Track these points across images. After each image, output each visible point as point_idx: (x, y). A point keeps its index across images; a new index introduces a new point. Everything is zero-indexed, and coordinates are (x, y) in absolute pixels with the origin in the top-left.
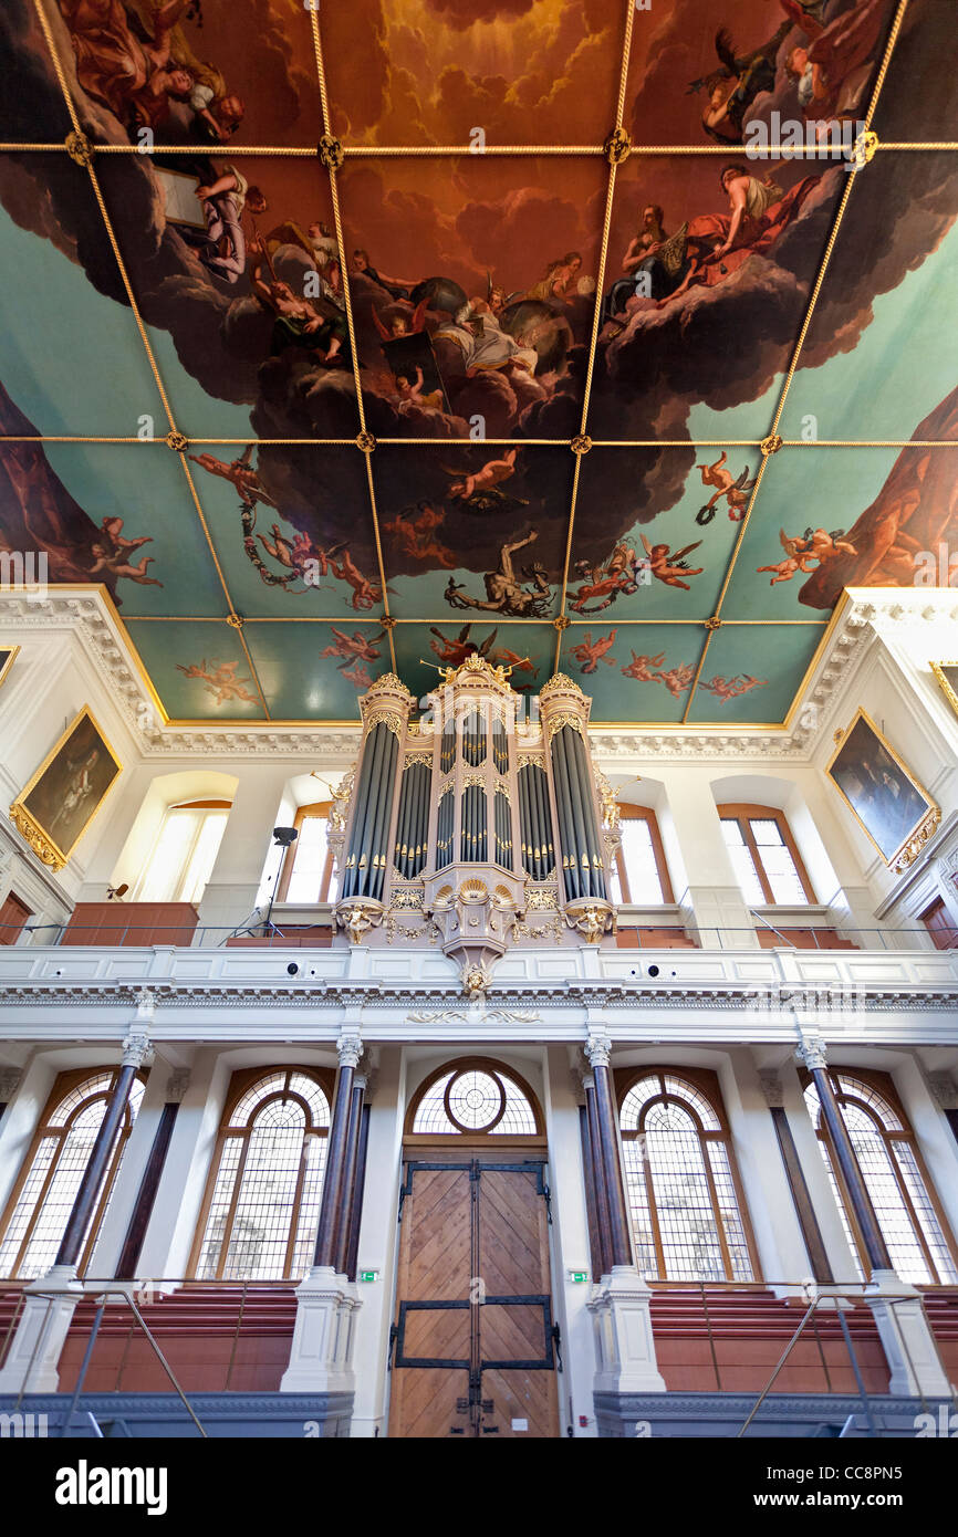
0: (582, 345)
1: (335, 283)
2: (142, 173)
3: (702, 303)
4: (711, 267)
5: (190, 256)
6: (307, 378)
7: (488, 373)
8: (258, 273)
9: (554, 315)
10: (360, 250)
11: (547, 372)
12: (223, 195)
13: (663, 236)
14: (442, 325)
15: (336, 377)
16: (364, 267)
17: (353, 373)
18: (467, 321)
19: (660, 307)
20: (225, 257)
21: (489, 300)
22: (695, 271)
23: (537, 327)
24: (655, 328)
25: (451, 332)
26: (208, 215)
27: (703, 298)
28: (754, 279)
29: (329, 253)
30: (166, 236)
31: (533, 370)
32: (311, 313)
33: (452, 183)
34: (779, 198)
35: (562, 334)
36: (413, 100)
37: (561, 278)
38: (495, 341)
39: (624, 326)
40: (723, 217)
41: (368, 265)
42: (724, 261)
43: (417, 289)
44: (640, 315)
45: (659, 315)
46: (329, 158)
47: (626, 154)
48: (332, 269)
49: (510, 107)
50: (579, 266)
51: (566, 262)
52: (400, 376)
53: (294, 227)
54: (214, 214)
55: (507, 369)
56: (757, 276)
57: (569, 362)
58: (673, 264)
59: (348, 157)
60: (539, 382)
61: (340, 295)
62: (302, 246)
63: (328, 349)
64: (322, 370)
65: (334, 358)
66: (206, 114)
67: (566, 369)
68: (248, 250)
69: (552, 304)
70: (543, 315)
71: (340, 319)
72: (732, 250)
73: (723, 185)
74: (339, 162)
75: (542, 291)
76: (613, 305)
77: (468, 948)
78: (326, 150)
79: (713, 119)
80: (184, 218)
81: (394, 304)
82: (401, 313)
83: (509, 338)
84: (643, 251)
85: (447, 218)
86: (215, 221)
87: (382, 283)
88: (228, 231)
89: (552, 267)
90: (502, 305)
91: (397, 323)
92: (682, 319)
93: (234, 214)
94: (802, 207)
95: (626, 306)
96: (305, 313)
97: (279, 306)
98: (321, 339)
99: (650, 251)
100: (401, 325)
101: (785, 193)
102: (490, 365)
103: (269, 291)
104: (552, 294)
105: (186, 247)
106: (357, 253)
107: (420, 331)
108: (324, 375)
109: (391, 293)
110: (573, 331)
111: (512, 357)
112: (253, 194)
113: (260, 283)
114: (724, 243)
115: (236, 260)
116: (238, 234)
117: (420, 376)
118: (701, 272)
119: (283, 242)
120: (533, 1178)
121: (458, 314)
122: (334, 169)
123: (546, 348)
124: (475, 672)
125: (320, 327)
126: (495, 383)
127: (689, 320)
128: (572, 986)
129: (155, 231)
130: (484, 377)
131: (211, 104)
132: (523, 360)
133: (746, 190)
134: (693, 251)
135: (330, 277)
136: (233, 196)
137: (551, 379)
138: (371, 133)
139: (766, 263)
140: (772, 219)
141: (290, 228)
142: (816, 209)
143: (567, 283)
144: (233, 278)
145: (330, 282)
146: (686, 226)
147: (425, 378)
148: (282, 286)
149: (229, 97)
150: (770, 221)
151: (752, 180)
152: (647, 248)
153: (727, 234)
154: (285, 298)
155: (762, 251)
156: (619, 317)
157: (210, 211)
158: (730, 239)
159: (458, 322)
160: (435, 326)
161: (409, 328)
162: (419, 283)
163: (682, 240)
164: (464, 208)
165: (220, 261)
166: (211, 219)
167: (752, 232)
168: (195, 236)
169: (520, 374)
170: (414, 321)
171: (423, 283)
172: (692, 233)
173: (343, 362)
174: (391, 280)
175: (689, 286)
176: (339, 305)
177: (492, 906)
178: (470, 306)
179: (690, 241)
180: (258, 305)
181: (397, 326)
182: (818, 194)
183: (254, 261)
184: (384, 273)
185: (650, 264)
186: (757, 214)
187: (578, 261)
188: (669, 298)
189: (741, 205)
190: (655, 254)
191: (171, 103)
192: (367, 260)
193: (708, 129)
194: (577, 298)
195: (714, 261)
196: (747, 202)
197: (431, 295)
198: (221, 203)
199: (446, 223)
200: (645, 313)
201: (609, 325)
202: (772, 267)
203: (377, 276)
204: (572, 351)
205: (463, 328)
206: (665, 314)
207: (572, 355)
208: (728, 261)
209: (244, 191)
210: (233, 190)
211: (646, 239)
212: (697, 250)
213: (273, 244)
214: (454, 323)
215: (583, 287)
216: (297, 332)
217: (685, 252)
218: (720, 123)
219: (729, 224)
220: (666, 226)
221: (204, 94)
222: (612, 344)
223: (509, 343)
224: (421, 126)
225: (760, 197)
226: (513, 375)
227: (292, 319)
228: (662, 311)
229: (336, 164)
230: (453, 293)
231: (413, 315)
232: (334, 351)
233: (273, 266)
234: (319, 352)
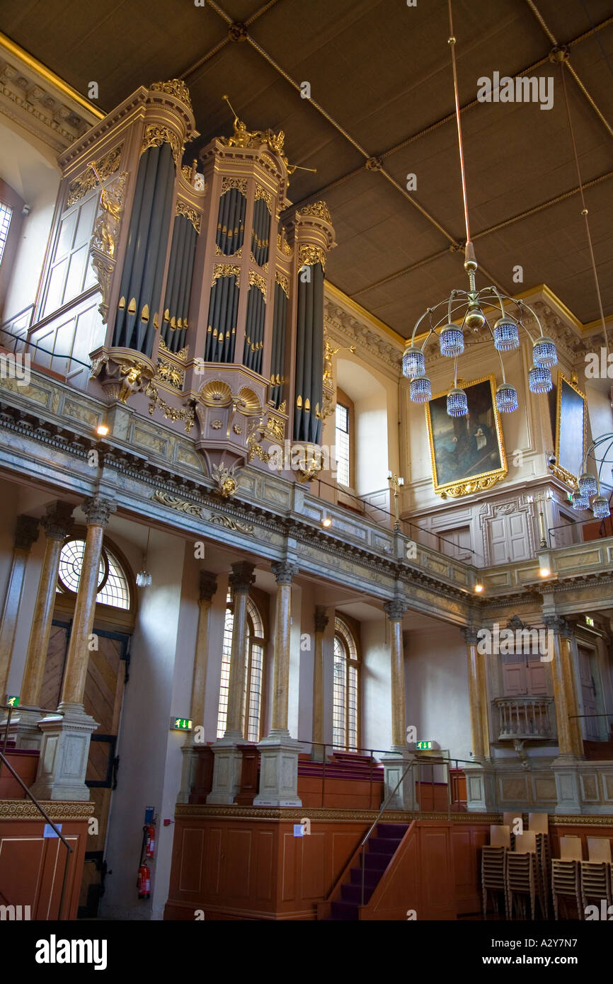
77: (229, 453)
120: (119, 644)
124: (273, 153)
128: (292, 517)
177: (234, 409)
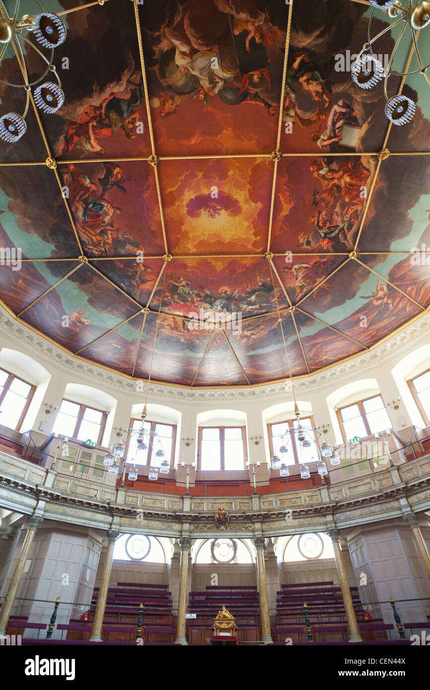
0: (150, 69)
1: (288, 100)
2: (362, 146)
3: (91, 97)
4: (94, 115)
5: (358, 111)
6: (320, 41)
7: (205, 49)
8: (327, 105)
9: (170, 87)
10: (272, 117)
11: (168, 51)
12: (330, 138)
13: (123, 127)
14: (232, 79)
15: (301, 42)
16: (271, 109)
17: (290, 46)
18: (218, 82)
19: (112, 94)
20: (341, 113)
21: (206, 95)
22: (101, 113)
23: (178, 80)
24: (111, 82)
25: (227, 75)
26: (340, 131)
27: (91, 100)
28: (69, 110)
29: (288, 115)
30: (364, 121)
31: (177, 52)
32: (305, 84)
33: (225, 145)
34: (76, 144)
35: (164, 77)
36: (240, 172)
37: (169, 106)
38: (202, 70)
39: (129, 82)
40: (98, 136)
41: (269, 110)
42: (88, 119)
43: (244, 99)
44: (122, 89)
45: (112, 89)
46: (278, 153)
47: (150, 158)
48: (287, 107)
49: (200, 171)
50: (160, 113)
51: (168, 114)
52: (261, 44)
53: (301, 126)
54: (337, 131)
55: (193, 53)
56: (68, 111)
57: (155, 58)
58: (114, 116)
59: (270, 153)
60: (172, 42)
61: (287, 94)
62: (300, 118)
63: (302, 62)
64: (309, 47)
65: (298, 56)
66: (324, 165)
67: (157, 52)
68: (327, 116)
69: (171, 93)
70: (176, 87)
71: (290, 81)
72: (87, 123)
73: (104, 148)
74: (274, 152)
75: (178, 100)
76: (138, 93)
78: (278, 156)
79: (117, 170)
80: (353, 129)
81: (258, 90)
82: (255, 85)
83: (194, 73)
84: (130, 121)
85: (227, 132)
86: (338, 128)
87: (263, 101)
88: (334, 123)
89: (174, 112)
90: (199, 92)
91: (257, 80)
92: (98, 87)
93: (328, 132)
94: (64, 141)
95: (131, 93)
96: (308, 84)
97: (322, 88)
98: (304, 68)
99: (127, 121)
100: (256, 78)
101: (75, 147)
102: (203, 55)
103: (324, 96)
104: (172, 98)
105: (358, 117)
106: (273, 115)
107: (245, 76)
108: (309, 43)
109: (259, 97)
110: (157, 77)
111: (190, 61)
112: (316, 138)
113: (327, 100)
114: (93, 126)
115: (335, 112)
116: (330, 123)
117: (247, 46)
118: (98, 112)
119: (309, 119)
121: (223, 86)
122: (277, 150)
123: (171, 67)
125: (302, 76)
126: (200, 41)
127: (94, 87)
129: (369, 123)
130: (207, 45)
131: (322, 168)
132: (184, 58)
133: (92, 147)
134: (106, 122)
135: (289, 103)
136: (325, 138)
137: (164, 46)
138: (258, 161)
139: (67, 117)
140: (75, 136)
141: (303, 126)
142: (57, 140)
143: (165, 104)
144: (340, 103)
145: (290, 101)
146: (113, 132)
147: (245, 44)
148: (317, 99)
149: (313, 171)
150: (76, 135)
151: (92, 150)
152: (129, 122)
153: (93, 130)
154: (317, 93)
155: (72, 123)
156: (134, 87)
157: (339, 132)
158: (90, 128)
159: (223, 82)
160: (236, 78)
161: (252, 76)
162: (243, 102)
163: (113, 127)
164: (219, 136)
165: (344, 110)
166: (340, 129)
167: (82, 130)
168: (351, 121)
169: (184, 49)
170: (248, 81)
171: (241, 102)
172: (110, 129)
173: (294, 52)
174: (258, 103)
175: (101, 105)
176: (288, 89)
178: (216, 91)
179: (109, 126)
180: (333, 89)
181: (258, 77)
182: (60, 146)
183: (326, 111)
184: (261, 106)
185: (125, 115)
186: (83, 139)
187: (162, 115)
188: (109, 99)
189: (92, 141)
190: (124, 120)
191: (337, 169)
192: (269, 112)
193: (119, 167)
194: (159, 97)
195: (94, 118)
196: (90, 143)
197: (237, 96)
198: (332, 135)
199: (227, 129)
200: (119, 89)
201: (137, 83)
202: (64, 116)
203: (265, 105)
204: (155, 66)
205: (220, 78)
206: (108, 91)
207: (155, 62)
208: (86, 119)
209: (319, 140)
210: (324, 140)
211: (131, 126)
212: (104, 122)
213: (314, 119)
214: (225, 81)
215: (157, 103)
216: (317, 73)
217: (110, 121)
218: (115, 169)
219: (94, 133)
220: (123, 132)
221: (322, 172)
222: (133, 69)
223: (193, 69)
224: (237, 164)
225: (85, 145)
226: (189, 47)
227: (317, 80)
228: (110, 92)
229: (275, 151)
230: (225, 98)
231: (248, 85)
232: (298, 60)
233: (318, 109)
234: (307, 60)
